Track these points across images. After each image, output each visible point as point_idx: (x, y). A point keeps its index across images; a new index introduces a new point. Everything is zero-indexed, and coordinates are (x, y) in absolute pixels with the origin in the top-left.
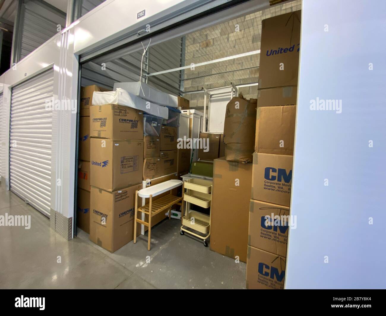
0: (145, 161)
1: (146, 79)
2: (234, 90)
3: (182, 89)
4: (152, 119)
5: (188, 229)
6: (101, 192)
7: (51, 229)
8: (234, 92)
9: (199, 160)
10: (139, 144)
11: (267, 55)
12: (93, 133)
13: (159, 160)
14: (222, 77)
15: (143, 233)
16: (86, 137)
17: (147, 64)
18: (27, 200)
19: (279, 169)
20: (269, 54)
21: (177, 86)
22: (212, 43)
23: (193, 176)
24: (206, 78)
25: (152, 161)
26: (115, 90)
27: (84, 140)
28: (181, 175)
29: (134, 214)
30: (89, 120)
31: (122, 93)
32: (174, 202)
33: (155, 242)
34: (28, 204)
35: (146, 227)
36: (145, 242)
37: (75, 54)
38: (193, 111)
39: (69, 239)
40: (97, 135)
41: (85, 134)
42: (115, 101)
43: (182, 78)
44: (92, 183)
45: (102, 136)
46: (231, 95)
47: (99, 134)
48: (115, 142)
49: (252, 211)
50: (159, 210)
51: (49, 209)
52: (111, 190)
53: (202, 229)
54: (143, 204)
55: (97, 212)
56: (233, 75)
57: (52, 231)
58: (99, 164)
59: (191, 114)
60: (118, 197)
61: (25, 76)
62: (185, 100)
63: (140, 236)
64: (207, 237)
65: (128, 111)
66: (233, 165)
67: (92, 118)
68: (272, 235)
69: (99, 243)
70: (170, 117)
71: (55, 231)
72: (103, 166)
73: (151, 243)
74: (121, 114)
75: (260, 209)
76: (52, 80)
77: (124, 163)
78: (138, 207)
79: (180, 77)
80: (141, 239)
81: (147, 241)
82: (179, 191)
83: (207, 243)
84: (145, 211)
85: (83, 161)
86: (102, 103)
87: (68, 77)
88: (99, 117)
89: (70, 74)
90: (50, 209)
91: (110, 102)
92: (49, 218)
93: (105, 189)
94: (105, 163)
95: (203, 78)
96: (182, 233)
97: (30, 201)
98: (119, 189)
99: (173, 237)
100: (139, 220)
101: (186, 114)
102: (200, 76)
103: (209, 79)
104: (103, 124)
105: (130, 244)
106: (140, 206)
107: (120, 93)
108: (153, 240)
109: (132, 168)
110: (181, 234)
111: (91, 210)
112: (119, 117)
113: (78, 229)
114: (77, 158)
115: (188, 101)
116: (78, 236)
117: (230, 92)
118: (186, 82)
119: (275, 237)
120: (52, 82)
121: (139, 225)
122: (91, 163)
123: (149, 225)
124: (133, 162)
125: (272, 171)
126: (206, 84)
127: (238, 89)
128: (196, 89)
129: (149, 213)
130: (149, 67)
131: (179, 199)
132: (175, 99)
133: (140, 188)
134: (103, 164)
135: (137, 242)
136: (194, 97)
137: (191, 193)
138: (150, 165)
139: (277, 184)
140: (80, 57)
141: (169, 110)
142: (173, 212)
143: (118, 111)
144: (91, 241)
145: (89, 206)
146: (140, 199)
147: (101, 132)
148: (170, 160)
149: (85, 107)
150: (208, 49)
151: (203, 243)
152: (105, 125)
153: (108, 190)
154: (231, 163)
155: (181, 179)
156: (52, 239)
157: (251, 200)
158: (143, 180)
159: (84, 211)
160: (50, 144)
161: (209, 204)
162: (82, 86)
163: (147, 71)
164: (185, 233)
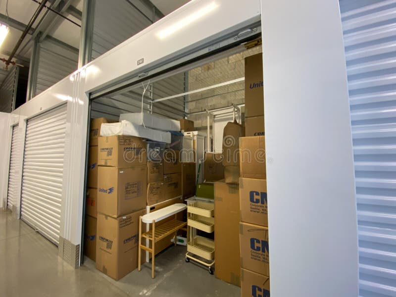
0: (149, 186)
1: (150, 105)
2: (236, 110)
3: (187, 111)
4: (154, 144)
5: (194, 256)
6: (107, 219)
7: (59, 257)
8: (237, 111)
9: (204, 182)
10: (142, 170)
11: (251, 88)
12: (101, 162)
13: (162, 184)
14: (225, 98)
15: (147, 260)
16: (94, 165)
17: (151, 91)
18: (37, 228)
19: (261, 193)
20: (252, 87)
21: (181, 108)
22: (213, 66)
23: (198, 199)
24: (210, 98)
25: (155, 186)
26: (121, 122)
27: (92, 168)
28: (186, 199)
29: (138, 240)
30: (97, 149)
31: (126, 124)
32: (178, 227)
33: (159, 270)
34: (38, 232)
35: (150, 254)
36: (149, 270)
37: (86, 92)
38: (196, 133)
39: (76, 267)
40: (103, 164)
41: (93, 163)
42: (120, 132)
43: (186, 101)
44: (98, 210)
45: (108, 164)
46: (232, 115)
47: (106, 163)
48: (120, 169)
49: (242, 233)
50: (163, 235)
51: (57, 237)
52: (116, 216)
53: (207, 255)
54: (148, 229)
55: (102, 239)
56: (235, 95)
57: (60, 259)
58: (105, 191)
59: (194, 136)
60: (123, 222)
61: (41, 110)
62: (189, 121)
63: (145, 264)
64: (213, 263)
65: (132, 140)
66: (232, 188)
67: (99, 148)
68: (262, 257)
69: (105, 271)
70: (173, 141)
71: (63, 259)
72: (109, 193)
73: (155, 271)
74: (126, 143)
75: (248, 231)
76: (66, 113)
77: (128, 190)
78: (142, 233)
79: (184, 100)
80: (146, 266)
81: (151, 269)
82: (183, 216)
83: (212, 271)
84: (150, 237)
85: (90, 188)
86: (109, 134)
87: (80, 106)
88: (106, 147)
89: (81, 102)
90: (59, 237)
91: (116, 133)
92: (57, 247)
93: (110, 215)
94: (111, 190)
95: (206, 99)
96: (187, 260)
97: (39, 230)
98: (124, 215)
99: (178, 265)
100: (143, 246)
101: (190, 136)
102: (204, 97)
103: (212, 100)
104: (110, 154)
105: (135, 272)
106: (144, 231)
107: (125, 125)
108: (157, 268)
109: (136, 194)
110: (187, 262)
111: (98, 237)
112: (124, 146)
113: (85, 257)
114: (86, 186)
115: (193, 122)
116: (84, 264)
117: (232, 112)
118: (190, 104)
119: (264, 258)
120: (66, 115)
121: (143, 252)
122: (98, 189)
123: (153, 251)
124: (137, 188)
125: (256, 195)
126: (209, 104)
127: (240, 108)
128: (200, 110)
129: (153, 239)
130: (153, 93)
131: (183, 224)
132: (178, 123)
133: (144, 213)
134: (109, 191)
135: (141, 269)
136: (199, 117)
137: (196, 217)
138: (154, 190)
139: (261, 207)
140: (90, 94)
141: (172, 135)
142: (179, 238)
143: (123, 141)
144: (97, 269)
145: (96, 233)
146: (144, 225)
147: (108, 161)
148: (175, 183)
149: (94, 137)
150: (210, 71)
151: (208, 270)
152: (111, 155)
153: (113, 216)
154: (230, 185)
155: (186, 203)
156: (60, 268)
157: (241, 223)
158: (147, 205)
159: (91, 238)
160: (61, 172)
161: (213, 228)
162: (92, 117)
163: (152, 97)
164: (190, 260)
